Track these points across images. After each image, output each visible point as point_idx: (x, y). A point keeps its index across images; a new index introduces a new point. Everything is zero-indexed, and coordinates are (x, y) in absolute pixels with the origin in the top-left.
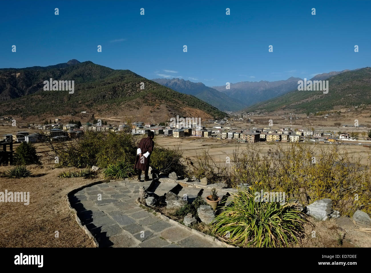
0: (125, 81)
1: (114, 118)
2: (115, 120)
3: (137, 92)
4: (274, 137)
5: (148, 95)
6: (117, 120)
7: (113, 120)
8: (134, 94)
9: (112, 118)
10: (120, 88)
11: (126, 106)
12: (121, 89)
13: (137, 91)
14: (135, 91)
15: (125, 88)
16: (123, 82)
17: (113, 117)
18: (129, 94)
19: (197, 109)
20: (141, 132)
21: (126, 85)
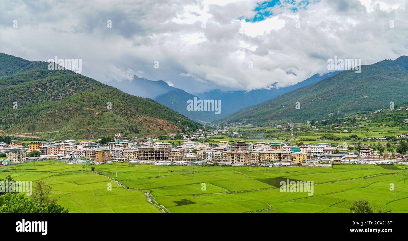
0: (47, 79)
1: (29, 135)
2: (31, 137)
3: (67, 95)
4: (272, 156)
5: (84, 98)
6: (34, 137)
7: (28, 137)
8: (62, 97)
9: (27, 135)
10: (39, 89)
11: (49, 115)
12: (41, 90)
13: (67, 93)
14: (63, 94)
15: (48, 89)
16: (44, 80)
17: (28, 133)
18: (53, 97)
19: (157, 118)
20: (74, 155)
21: (48, 84)
